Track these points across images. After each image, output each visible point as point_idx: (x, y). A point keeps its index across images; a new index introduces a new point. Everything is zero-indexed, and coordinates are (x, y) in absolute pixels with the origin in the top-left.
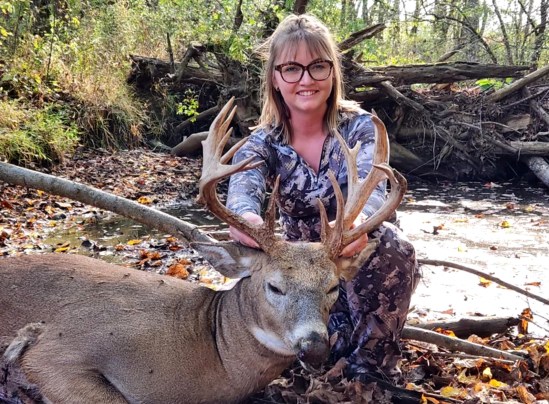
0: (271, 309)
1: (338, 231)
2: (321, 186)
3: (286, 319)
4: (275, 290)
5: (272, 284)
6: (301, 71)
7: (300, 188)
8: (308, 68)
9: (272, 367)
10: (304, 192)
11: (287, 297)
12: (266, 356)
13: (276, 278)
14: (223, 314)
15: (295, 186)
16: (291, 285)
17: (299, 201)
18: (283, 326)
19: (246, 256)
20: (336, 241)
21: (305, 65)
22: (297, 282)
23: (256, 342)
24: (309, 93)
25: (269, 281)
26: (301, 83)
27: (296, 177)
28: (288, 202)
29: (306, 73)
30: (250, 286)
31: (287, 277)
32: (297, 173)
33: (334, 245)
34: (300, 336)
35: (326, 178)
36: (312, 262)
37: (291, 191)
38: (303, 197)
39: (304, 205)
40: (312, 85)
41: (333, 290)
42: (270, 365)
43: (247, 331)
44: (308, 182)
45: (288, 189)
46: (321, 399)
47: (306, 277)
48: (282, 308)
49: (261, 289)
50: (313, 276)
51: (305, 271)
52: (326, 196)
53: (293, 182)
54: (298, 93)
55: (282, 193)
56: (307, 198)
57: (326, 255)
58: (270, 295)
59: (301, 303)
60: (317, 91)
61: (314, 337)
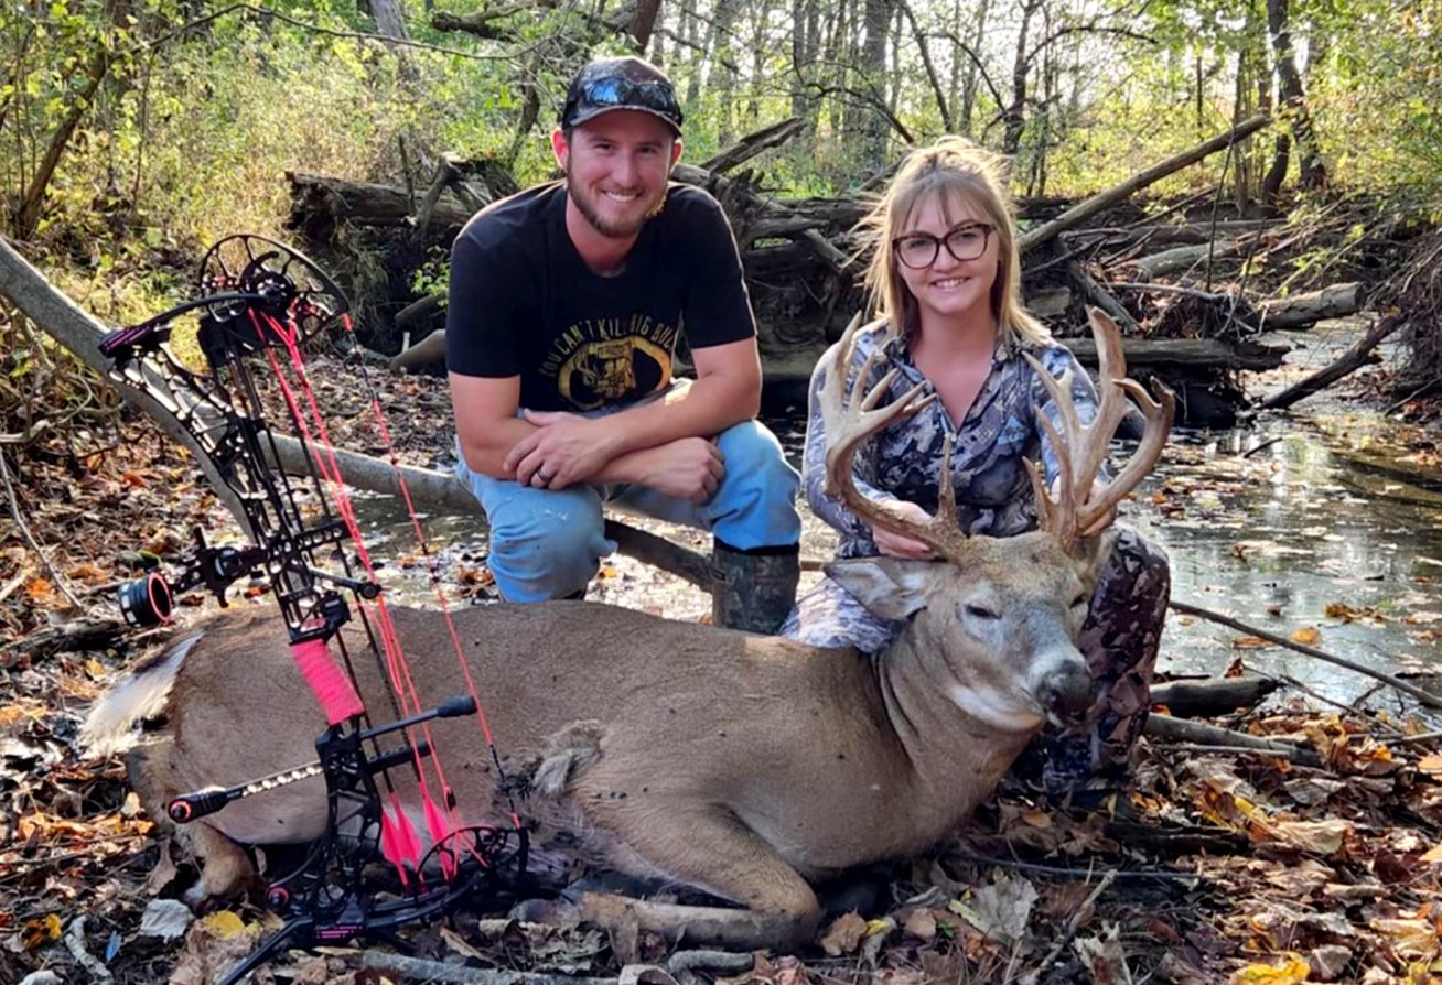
0: (979, 646)
1: (1066, 507)
2: (961, 451)
3: (1009, 655)
4: (981, 613)
5: (975, 605)
6: (934, 247)
7: (922, 447)
8: (945, 241)
9: (994, 759)
10: (927, 458)
11: (1005, 620)
12: (984, 737)
13: (981, 594)
14: (894, 678)
15: (914, 443)
16: (1010, 598)
17: (915, 470)
18: (1006, 669)
19: (914, 571)
20: (1066, 523)
21: (940, 235)
22: (1019, 591)
23: (962, 715)
24: (953, 283)
25: (967, 601)
26: (936, 266)
27: (917, 428)
28: (896, 470)
29: (943, 249)
30: (931, 623)
31: (999, 587)
32: (920, 420)
33: (1064, 531)
34: (1044, 670)
35: (974, 438)
36: (1035, 559)
37: (906, 452)
38: (925, 465)
39: (923, 478)
40: (955, 269)
41: (1078, 601)
42: (990, 753)
43: (943, 697)
44: (938, 440)
45: (898, 449)
46: (1029, 842)
47: (1031, 583)
48: (999, 638)
49: (953, 621)
50: (1043, 578)
51: (1029, 575)
52: (967, 468)
53: (910, 436)
54: (934, 284)
55: (887, 453)
56: (931, 467)
57: (1056, 545)
58: (975, 625)
59: (1032, 622)
60: (967, 278)
61: (1068, 668)
